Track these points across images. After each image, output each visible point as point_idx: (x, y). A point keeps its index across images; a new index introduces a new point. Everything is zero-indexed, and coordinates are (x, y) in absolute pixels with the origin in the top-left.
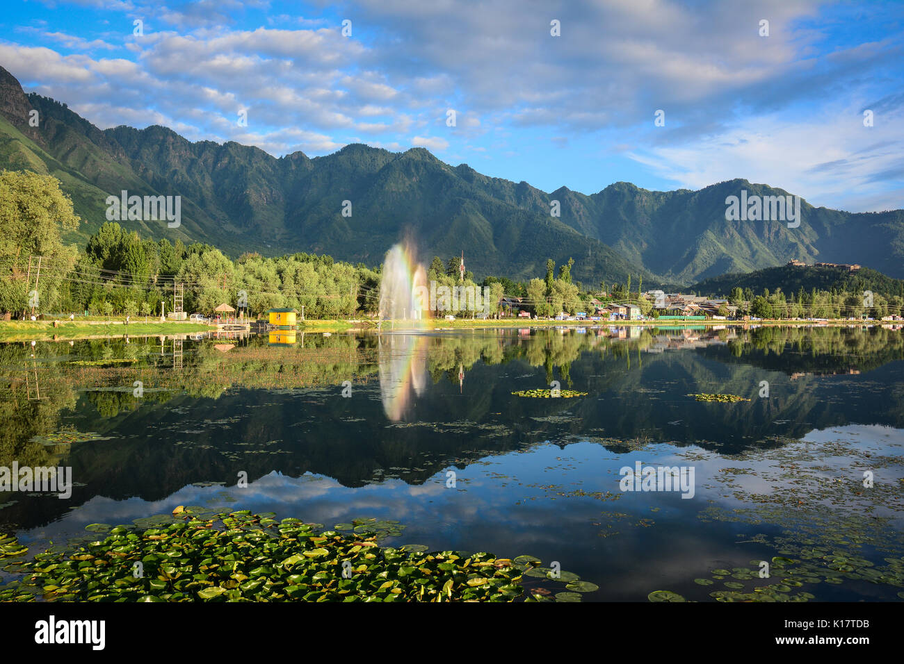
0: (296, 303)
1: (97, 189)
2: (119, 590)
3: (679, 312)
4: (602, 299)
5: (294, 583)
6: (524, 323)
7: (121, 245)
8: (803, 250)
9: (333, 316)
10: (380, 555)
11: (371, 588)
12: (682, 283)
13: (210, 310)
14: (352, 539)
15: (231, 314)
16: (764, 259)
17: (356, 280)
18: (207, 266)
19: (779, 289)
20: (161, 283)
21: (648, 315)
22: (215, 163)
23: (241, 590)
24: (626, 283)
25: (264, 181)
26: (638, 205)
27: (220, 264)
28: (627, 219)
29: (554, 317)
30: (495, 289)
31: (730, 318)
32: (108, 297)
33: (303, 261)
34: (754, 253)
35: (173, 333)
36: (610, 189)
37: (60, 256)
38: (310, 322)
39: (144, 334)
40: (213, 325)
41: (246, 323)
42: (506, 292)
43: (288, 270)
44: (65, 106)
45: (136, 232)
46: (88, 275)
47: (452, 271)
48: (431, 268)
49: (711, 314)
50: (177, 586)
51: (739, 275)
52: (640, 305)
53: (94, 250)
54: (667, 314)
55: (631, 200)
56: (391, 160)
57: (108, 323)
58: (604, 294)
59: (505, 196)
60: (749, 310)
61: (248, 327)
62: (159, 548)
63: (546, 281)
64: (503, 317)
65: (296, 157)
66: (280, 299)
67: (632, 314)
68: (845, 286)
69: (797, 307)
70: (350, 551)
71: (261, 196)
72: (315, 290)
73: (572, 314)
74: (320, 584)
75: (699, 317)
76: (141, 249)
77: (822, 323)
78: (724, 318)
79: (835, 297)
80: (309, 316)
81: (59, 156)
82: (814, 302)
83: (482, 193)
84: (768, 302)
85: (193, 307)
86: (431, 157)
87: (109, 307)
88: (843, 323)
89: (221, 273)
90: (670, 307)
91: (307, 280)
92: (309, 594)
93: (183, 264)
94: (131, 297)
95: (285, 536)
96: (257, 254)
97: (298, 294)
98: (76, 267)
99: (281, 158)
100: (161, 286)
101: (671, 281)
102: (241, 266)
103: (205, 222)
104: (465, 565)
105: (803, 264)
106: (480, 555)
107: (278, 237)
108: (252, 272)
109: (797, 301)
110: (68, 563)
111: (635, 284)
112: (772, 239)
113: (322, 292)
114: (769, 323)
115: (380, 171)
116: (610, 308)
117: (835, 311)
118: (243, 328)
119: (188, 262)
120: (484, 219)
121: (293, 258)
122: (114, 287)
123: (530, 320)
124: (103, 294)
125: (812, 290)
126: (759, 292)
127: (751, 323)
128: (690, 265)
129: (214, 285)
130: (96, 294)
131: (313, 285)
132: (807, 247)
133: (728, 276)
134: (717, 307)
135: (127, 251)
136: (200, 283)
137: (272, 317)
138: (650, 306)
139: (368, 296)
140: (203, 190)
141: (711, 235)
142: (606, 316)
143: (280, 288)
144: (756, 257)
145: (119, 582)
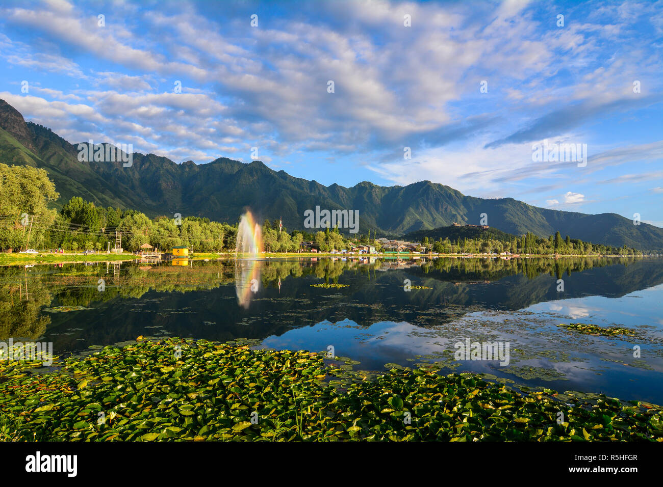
0: (188, 243)
1: (68, 178)
2: (116, 371)
3: (396, 250)
4: (355, 243)
5: (210, 364)
6: (314, 255)
7: (83, 210)
8: (459, 218)
9: (209, 251)
10: (251, 352)
11: (249, 365)
12: (397, 235)
13: (137, 247)
14: (236, 346)
15: (150, 250)
16: (439, 222)
17: (223, 231)
18: (136, 222)
19: (447, 238)
20: (107, 232)
21: (379, 251)
22: (141, 166)
23: (182, 369)
24: (368, 234)
25: (170, 176)
26: (374, 194)
27: (144, 221)
28: (368, 201)
29: (330, 252)
30: (298, 237)
31: (422, 253)
32: (74, 240)
33: (192, 221)
34: (434, 220)
35: (114, 260)
36: (359, 185)
37: (46, 215)
38: (196, 254)
39: (97, 260)
40: (139, 256)
41: (159, 255)
42: (304, 238)
43: (184, 225)
44: (50, 130)
45: (92, 203)
46: (62, 226)
47: (275, 227)
48: (264, 225)
49: (412, 251)
50: (148, 368)
51: (427, 230)
52: (375, 246)
53: (65, 213)
54: (389, 250)
55: (370, 191)
56: (242, 167)
57: (74, 254)
58: (356, 240)
59: (303, 188)
60: (432, 249)
61: (160, 257)
62: (133, 353)
63: (325, 233)
64: (303, 252)
65: (189, 164)
66: (179, 241)
67: (371, 250)
68: (481, 237)
69: (457, 248)
70: (236, 351)
71: (168, 184)
72: (199, 236)
73: (339, 250)
74: (223, 364)
75: (406, 252)
76: (95, 212)
77: (470, 256)
78: (419, 253)
79: (476, 242)
80: (196, 250)
81: (45, 158)
82: (466, 244)
83: (291, 186)
84: (442, 244)
85: (127, 245)
86: (264, 166)
87: (75, 245)
88: (481, 256)
89: (144, 226)
90: (390, 247)
91: (195, 231)
92: (218, 368)
93: (121, 221)
94: (89, 240)
95: (201, 347)
96: (165, 217)
97: (190, 239)
98: (55, 221)
99: (180, 164)
100: (107, 233)
101: (391, 234)
102: (157, 223)
103: (134, 199)
104: (295, 355)
105: (460, 225)
106: (302, 351)
107: (177, 208)
108: (163, 226)
109: (457, 245)
110: (84, 362)
111: (372, 235)
112: (443, 212)
113: (203, 237)
114: (443, 255)
115: (237, 173)
116: (359, 247)
117: (477, 250)
118: (157, 257)
119: (125, 220)
120: (293, 200)
121: (187, 219)
122: (78, 234)
123: (317, 254)
124: (71, 238)
125: (464, 239)
126: (438, 239)
127: (433, 255)
128: (401, 225)
129: (140, 233)
130: (66, 238)
131: (198, 234)
132: (462, 216)
133: (421, 231)
134: (415, 247)
135: (86, 214)
136: (132, 232)
137: (174, 252)
138: (380, 246)
139: (229, 240)
140: (134, 180)
141: (412, 210)
142: (357, 251)
143: (179, 235)
144: (435, 221)
145: (115, 368)
